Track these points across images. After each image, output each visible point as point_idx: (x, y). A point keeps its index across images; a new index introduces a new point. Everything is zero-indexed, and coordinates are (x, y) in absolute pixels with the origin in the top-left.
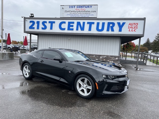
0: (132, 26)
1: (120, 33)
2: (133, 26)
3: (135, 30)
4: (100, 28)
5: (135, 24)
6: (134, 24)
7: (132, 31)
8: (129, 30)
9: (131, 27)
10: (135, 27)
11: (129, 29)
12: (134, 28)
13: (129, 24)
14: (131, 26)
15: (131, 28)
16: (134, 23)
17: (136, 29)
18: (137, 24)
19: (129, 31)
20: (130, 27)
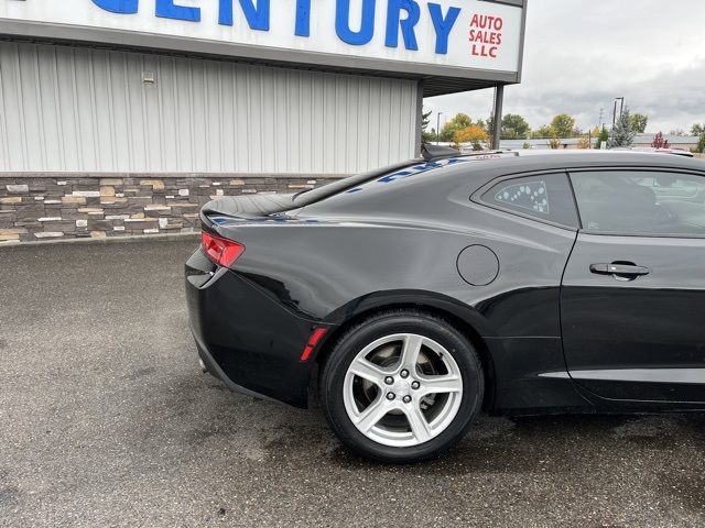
0: (483, 30)
1: (440, 60)
2: (486, 29)
3: (494, 52)
4: (355, 24)
5: (493, 21)
6: (488, 21)
7: (483, 54)
8: (474, 46)
9: (478, 37)
10: (492, 38)
11: (474, 43)
12: (491, 42)
13: (473, 21)
14: (479, 29)
15: (481, 37)
16: (491, 18)
17: (495, 45)
18: (498, 24)
19: (474, 53)
20: (475, 35)
